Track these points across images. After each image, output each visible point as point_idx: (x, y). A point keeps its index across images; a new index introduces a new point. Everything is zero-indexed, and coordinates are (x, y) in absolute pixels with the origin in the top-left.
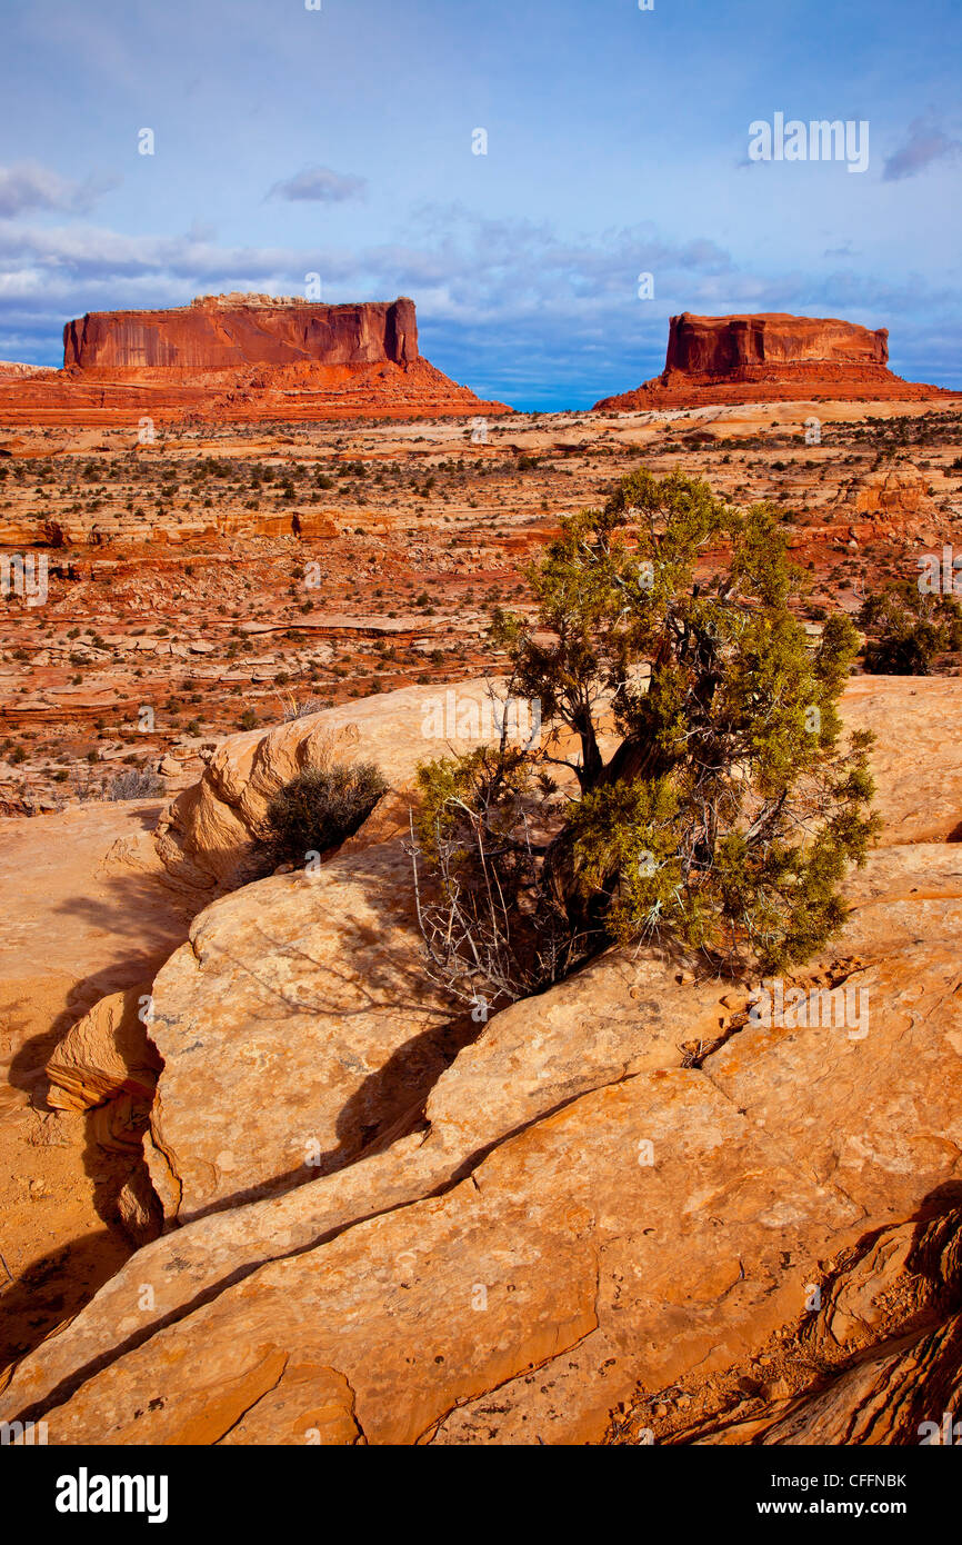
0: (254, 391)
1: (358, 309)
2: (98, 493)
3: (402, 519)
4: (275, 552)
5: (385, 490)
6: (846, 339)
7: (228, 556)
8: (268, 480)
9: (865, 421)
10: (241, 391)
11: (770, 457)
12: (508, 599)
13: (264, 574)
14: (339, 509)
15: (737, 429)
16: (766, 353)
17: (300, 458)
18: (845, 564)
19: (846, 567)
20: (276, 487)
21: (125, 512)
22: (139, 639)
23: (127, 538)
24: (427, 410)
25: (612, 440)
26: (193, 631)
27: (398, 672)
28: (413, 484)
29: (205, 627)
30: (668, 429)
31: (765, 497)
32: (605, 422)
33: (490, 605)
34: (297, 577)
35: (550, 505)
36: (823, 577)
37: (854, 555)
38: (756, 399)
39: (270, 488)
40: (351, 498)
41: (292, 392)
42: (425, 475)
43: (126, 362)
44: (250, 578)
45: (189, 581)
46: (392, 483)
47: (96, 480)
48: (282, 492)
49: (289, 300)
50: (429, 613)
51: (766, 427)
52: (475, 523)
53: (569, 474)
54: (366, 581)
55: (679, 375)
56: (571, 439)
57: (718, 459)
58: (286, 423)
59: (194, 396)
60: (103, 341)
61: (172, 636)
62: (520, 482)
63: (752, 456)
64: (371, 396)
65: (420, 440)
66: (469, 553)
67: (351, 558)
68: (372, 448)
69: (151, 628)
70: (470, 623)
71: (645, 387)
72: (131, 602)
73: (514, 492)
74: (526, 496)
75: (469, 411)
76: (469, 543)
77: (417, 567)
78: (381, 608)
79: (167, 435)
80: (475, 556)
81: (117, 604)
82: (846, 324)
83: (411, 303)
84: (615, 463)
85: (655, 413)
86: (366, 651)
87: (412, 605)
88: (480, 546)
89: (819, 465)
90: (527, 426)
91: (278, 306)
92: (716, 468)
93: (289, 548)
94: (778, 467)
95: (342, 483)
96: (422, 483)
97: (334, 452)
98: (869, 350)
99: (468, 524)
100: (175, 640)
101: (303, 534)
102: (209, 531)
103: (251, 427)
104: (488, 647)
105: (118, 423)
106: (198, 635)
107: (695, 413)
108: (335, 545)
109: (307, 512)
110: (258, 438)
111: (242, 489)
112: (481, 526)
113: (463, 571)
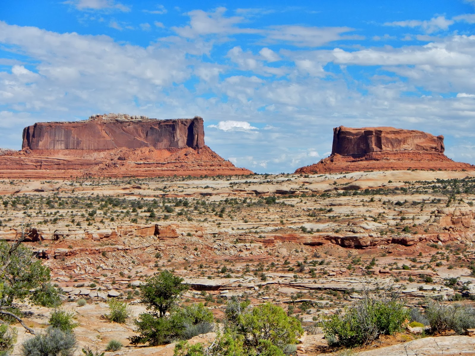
0: (120, 161)
1: (174, 121)
2: (56, 213)
3: (209, 228)
4: (146, 245)
5: (200, 213)
6: (423, 140)
7: (123, 247)
8: (140, 208)
9: (436, 181)
10: (113, 161)
11: (395, 199)
12: (267, 270)
13: (140, 256)
14: (179, 223)
15: (371, 184)
16: (383, 146)
17: (145, 196)
18: (438, 253)
19: (438, 255)
20: (145, 212)
21: (71, 224)
22: (81, 289)
23: (72, 237)
24: (209, 172)
25: (306, 189)
26: (108, 285)
27: (215, 307)
28: (213, 210)
29: (114, 283)
30: (335, 183)
31: (393, 219)
32: (302, 179)
33: (258, 273)
34: (157, 257)
35: (285, 222)
36: (428, 259)
37: (441, 249)
38: (379, 169)
39: (142, 212)
40: (184, 217)
41: (139, 162)
42: (219, 206)
43: (54, 147)
44: (134, 258)
45: (104, 259)
46: (203, 210)
47: (53, 207)
48: (148, 214)
49: (139, 117)
50: (228, 277)
51: (386, 183)
52: (247, 231)
53: (293, 206)
54: (193, 260)
55: (339, 156)
56: (285, 187)
57: (369, 200)
58: (137, 178)
59: (89, 164)
60: (44, 137)
61: (98, 287)
62: (269, 210)
63: (385, 198)
64: (180, 164)
65: (207, 187)
66: (245, 245)
67: (185, 248)
68: (183, 191)
69: (87, 283)
70: (250, 282)
71: (322, 162)
72: (75, 270)
73: (266, 216)
74: (272, 217)
75: (231, 173)
76: (244, 241)
77: (218, 253)
78: (203, 274)
79: (75, 183)
80: (248, 247)
81: (68, 271)
82: (422, 133)
83: (201, 119)
84: (316, 201)
85: (328, 175)
86: (197, 296)
87: (218, 272)
88: (251, 243)
89: (419, 203)
90: (262, 181)
91: (133, 120)
92: (367, 204)
93: (153, 242)
94: (398, 204)
95: (178, 209)
96: (218, 210)
97: (163, 193)
98: (434, 145)
99: (244, 231)
100: (100, 290)
101: (160, 236)
102: (114, 234)
103: (118, 180)
104: (260, 295)
105: (49, 177)
106: (111, 287)
107: (349, 176)
108: (177, 241)
109: (162, 223)
110: (123, 186)
111: (128, 212)
112: (250, 232)
113: (242, 254)
